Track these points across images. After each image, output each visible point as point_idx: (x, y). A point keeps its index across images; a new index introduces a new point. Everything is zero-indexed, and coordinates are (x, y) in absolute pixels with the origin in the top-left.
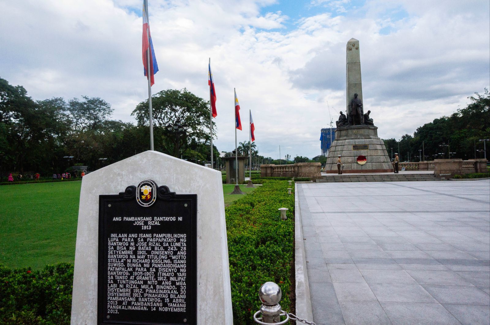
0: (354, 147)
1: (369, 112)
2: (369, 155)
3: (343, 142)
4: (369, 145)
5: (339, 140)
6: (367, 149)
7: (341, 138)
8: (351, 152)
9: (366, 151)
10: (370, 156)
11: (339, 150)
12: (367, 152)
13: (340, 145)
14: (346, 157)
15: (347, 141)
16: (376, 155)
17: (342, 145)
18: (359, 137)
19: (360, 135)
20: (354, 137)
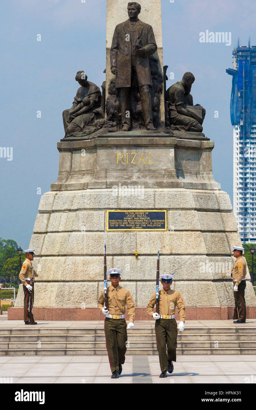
0: (112, 216)
1: (189, 80)
2: (165, 252)
3: (74, 197)
4: (168, 209)
5: (67, 188)
6: (163, 226)
7: (73, 182)
8: (100, 237)
9: (154, 233)
10: (171, 254)
11: (61, 229)
12: (161, 239)
13: (66, 207)
14: (82, 258)
15: (88, 192)
16: (192, 251)
17: (72, 208)
18: (134, 179)
19: (139, 171)
20: (117, 177)
